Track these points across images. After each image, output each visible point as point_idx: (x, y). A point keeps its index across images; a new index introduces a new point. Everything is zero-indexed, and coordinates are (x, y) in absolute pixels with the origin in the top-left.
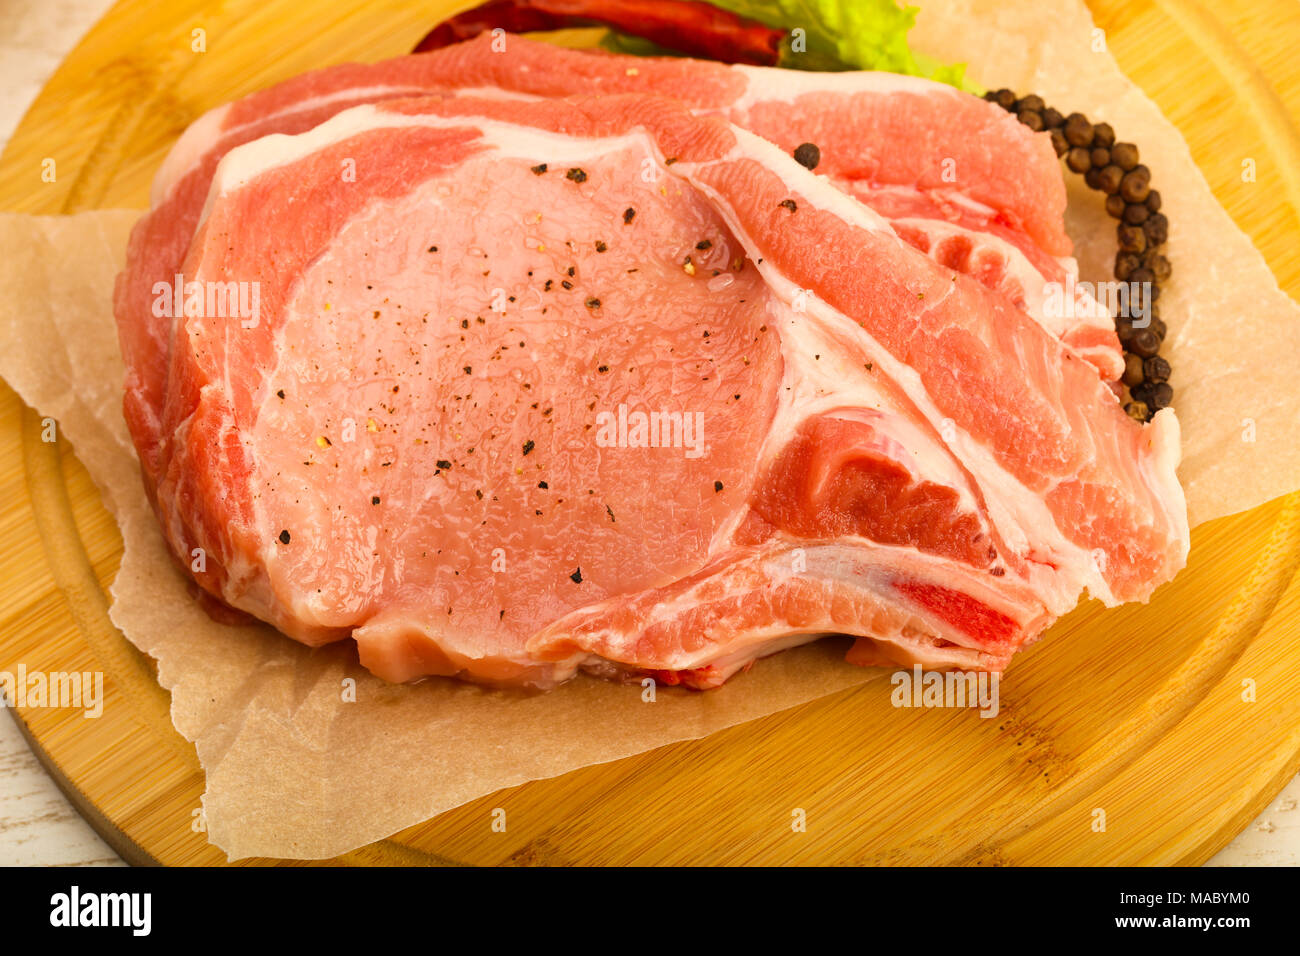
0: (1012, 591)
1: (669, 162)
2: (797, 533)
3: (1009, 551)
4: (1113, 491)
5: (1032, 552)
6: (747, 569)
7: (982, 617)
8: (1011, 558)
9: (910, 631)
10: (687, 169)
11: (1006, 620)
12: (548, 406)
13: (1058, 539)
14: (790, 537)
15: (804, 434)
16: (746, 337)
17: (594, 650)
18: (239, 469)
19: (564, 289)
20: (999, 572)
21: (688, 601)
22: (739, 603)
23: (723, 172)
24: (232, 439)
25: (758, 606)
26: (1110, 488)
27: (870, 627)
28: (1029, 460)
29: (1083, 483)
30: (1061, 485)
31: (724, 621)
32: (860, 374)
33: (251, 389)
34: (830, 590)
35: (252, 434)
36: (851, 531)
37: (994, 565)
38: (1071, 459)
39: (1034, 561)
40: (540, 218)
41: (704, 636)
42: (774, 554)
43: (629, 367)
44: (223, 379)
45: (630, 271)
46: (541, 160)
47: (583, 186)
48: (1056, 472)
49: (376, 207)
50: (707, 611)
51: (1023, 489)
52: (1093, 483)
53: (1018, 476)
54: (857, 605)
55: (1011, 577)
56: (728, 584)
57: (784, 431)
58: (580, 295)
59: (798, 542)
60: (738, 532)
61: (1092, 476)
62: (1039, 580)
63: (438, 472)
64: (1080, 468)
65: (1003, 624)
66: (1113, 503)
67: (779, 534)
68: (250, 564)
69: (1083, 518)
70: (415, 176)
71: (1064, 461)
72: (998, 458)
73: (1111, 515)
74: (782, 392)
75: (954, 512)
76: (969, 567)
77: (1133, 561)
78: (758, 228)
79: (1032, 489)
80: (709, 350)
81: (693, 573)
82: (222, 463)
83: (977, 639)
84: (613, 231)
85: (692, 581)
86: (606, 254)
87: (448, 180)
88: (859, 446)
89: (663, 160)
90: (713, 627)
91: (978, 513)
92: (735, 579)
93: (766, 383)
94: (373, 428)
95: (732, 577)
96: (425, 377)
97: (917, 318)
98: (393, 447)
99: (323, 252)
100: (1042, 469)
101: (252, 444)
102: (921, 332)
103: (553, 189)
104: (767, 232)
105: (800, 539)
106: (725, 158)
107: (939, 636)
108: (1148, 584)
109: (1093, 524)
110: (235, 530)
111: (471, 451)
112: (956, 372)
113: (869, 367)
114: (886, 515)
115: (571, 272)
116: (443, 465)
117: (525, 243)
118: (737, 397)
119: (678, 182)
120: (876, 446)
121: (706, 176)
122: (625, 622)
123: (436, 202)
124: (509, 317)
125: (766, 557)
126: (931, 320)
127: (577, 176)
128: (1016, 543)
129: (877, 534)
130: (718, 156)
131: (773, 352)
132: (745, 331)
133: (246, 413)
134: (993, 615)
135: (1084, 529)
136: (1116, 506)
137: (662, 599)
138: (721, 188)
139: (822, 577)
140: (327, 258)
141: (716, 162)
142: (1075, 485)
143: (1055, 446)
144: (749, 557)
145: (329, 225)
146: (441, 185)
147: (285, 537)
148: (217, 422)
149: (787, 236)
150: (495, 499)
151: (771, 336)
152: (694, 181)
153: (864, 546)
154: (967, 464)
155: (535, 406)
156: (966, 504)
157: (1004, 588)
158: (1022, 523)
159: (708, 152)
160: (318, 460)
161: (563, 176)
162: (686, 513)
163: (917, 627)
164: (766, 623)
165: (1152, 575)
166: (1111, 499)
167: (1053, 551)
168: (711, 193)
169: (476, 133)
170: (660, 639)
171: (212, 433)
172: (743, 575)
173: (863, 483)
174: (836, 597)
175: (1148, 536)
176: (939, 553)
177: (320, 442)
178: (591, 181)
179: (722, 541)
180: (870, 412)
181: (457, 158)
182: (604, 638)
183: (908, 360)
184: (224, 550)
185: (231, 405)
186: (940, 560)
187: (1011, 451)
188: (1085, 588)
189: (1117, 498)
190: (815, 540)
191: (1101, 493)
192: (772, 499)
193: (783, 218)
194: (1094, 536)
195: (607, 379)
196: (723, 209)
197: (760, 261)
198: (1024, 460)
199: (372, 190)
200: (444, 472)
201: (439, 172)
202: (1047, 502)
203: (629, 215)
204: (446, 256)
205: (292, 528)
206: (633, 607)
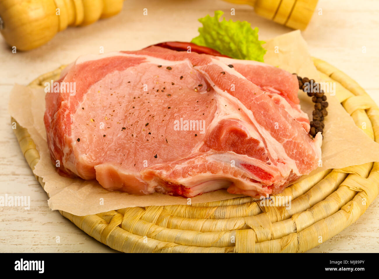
0: (272, 168)
1: (194, 66)
2: (216, 150)
3: (272, 158)
4: (301, 144)
5: (279, 159)
6: (201, 158)
7: (263, 173)
8: (273, 160)
9: (244, 177)
10: (198, 68)
11: (270, 175)
12: (154, 115)
13: (286, 156)
14: (214, 151)
15: (220, 124)
16: (208, 102)
17: (158, 175)
18: (69, 123)
19: (162, 92)
20: (269, 164)
21: (185, 165)
22: (198, 166)
23: (207, 67)
24: (68, 116)
25: (203, 167)
26: (301, 143)
27: (233, 175)
28: (280, 134)
29: (293, 141)
30: (287, 141)
31: (194, 170)
32: (237, 111)
33: (75, 105)
34: (223, 164)
35: (74, 115)
36: (230, 150)
37: (268, 162)
38: (291, 135)
39: (279, 162)
40: (158, 77)
41: (188, 174)
42: (209, 155)
43: (176, 108)
44: (68, 100)
45: (180, 89)
46: (160, 64)
47: (170, 71)
48: (286, 138)
49: (116, 72)
50: (190, 167)
51: (277, 142)
52: (296, 141)
53: (276, 139)
54: (230, 168)
55: (272, 165)
56: (196, 161)
57: (215, 123)
58: (166, 93)
59: (216, 152)
60: (200, 149)
61: (296, 140)
62: (280, 166)
63: (122, 130)
64: (293, 137)
65: (269, 176)
66: (301, 147)
67: (211, 150)
68: (69, 148)
69: (293, 151)
70: (127, 66)
71: (289, 135)
72: (271, 134)
73: (300, 151)
74: (216, 114)
75: (258, 146)
76: (261, 161)
77: (305, 163)
78: (214, 78)
79: (280, 142)
80: (198, 105)
81: (187, 157)
82: (65, 120)
83: (261, 179)
84: (177, 81)
85: (187, 159)
86: (174, 86)
87: (135, 67)
88: (234, 126)
89: (192, 66)
90: (191, 171)
91: (265, 147)
92: (198, 160)
93: (212, 111)
94: (106, 119)
95: (197, 159)
96: (122, 109)
97: (253, 99)
98: (111, 124)
99: (100, 80)
100: (283, 137)
101: (73, 117)
102: (254, 102)
103: (163, 71)
104: (216, 79)
105: (216, 151)
106: (208, 64)
107: (251, 178)
108: (309, 170)
109: (295, 153)
110: (66, 137)
111: (132, 125)
112: (262, 112)
113: (239, 109)
114: (240, 146)
115: (164, 88)
116: (124, 128)
117: (153, 82)
118: (204, 114)
119: (195, 71)
120: (239, 126)
121: (203, 69)
122: (167, 168)
123: (132, 72)
124: (146, 97)
125: (207, 155)
126: (257, 99)
127: (169, 68)
128: (274, 156)
129: (237, 151)
130: (206, 64)
131: (214, 104)
132: (208, 100)
133: (73, 110)
134: (266, 173)
135: (293, 154)
136: (302, 148)
137: (178, 164)
138: (206, 71)
139: (222, 161)
140: (101, 81)
141: (206, 65)
142: (291, 142)
143: (287, 131)
144: (203, 155)
145: (102, 75)
146: (134, 68)
147: (79, 140)
148: (65, 111)
149: (222, 79)
150: (137, 137)
151: (214, 101)
152: (200, 70)
153: (233, 154)
154: (263, 135)
155: (150, 115)
156: (262, 145)
157: (270, 167)
158: (276, 151)
159: (204, 63)
160: (90, 124)
161: (165, 68)
162: (187, 142)
163: (246, 175)
164: (205, 172)
165: (310, 168)
166: (301, 146)
167: (284, 159)
168: (203, 72)
169: (145, 59)
170: (176, 173)
171: (63, 113)
172: (200, 159)
173: (234, 137)
174: (225, 166)
175: (310, 157)
176: (253, 157)
177: (92, 120)
178: (173, 70)
179: (196, 150)
180: (239, 120)
181: (139, 63)
182: (161, 172)
183: (250, 109)
184: (63, 144)
185: (69, 107)
186: (253, 159)
187: (275, 132)
188: (292, 170)
189: (302, 146)
190: (221, 152)
191: (298, 144)
192: (210, 141)
193: (221, 76)
194: (296, 156)
195: (170, 110)
196: (206, 76)
197: (214, 86)
198: (278, 134)
199: (116, 68)
200: (124, 130)
201: (133, 66)
202: (283, 146)
203: (182, 78)
204: (132, 84)
205: (81, 138)
206: (170, 165)
